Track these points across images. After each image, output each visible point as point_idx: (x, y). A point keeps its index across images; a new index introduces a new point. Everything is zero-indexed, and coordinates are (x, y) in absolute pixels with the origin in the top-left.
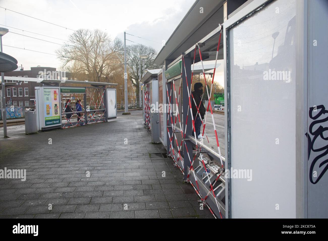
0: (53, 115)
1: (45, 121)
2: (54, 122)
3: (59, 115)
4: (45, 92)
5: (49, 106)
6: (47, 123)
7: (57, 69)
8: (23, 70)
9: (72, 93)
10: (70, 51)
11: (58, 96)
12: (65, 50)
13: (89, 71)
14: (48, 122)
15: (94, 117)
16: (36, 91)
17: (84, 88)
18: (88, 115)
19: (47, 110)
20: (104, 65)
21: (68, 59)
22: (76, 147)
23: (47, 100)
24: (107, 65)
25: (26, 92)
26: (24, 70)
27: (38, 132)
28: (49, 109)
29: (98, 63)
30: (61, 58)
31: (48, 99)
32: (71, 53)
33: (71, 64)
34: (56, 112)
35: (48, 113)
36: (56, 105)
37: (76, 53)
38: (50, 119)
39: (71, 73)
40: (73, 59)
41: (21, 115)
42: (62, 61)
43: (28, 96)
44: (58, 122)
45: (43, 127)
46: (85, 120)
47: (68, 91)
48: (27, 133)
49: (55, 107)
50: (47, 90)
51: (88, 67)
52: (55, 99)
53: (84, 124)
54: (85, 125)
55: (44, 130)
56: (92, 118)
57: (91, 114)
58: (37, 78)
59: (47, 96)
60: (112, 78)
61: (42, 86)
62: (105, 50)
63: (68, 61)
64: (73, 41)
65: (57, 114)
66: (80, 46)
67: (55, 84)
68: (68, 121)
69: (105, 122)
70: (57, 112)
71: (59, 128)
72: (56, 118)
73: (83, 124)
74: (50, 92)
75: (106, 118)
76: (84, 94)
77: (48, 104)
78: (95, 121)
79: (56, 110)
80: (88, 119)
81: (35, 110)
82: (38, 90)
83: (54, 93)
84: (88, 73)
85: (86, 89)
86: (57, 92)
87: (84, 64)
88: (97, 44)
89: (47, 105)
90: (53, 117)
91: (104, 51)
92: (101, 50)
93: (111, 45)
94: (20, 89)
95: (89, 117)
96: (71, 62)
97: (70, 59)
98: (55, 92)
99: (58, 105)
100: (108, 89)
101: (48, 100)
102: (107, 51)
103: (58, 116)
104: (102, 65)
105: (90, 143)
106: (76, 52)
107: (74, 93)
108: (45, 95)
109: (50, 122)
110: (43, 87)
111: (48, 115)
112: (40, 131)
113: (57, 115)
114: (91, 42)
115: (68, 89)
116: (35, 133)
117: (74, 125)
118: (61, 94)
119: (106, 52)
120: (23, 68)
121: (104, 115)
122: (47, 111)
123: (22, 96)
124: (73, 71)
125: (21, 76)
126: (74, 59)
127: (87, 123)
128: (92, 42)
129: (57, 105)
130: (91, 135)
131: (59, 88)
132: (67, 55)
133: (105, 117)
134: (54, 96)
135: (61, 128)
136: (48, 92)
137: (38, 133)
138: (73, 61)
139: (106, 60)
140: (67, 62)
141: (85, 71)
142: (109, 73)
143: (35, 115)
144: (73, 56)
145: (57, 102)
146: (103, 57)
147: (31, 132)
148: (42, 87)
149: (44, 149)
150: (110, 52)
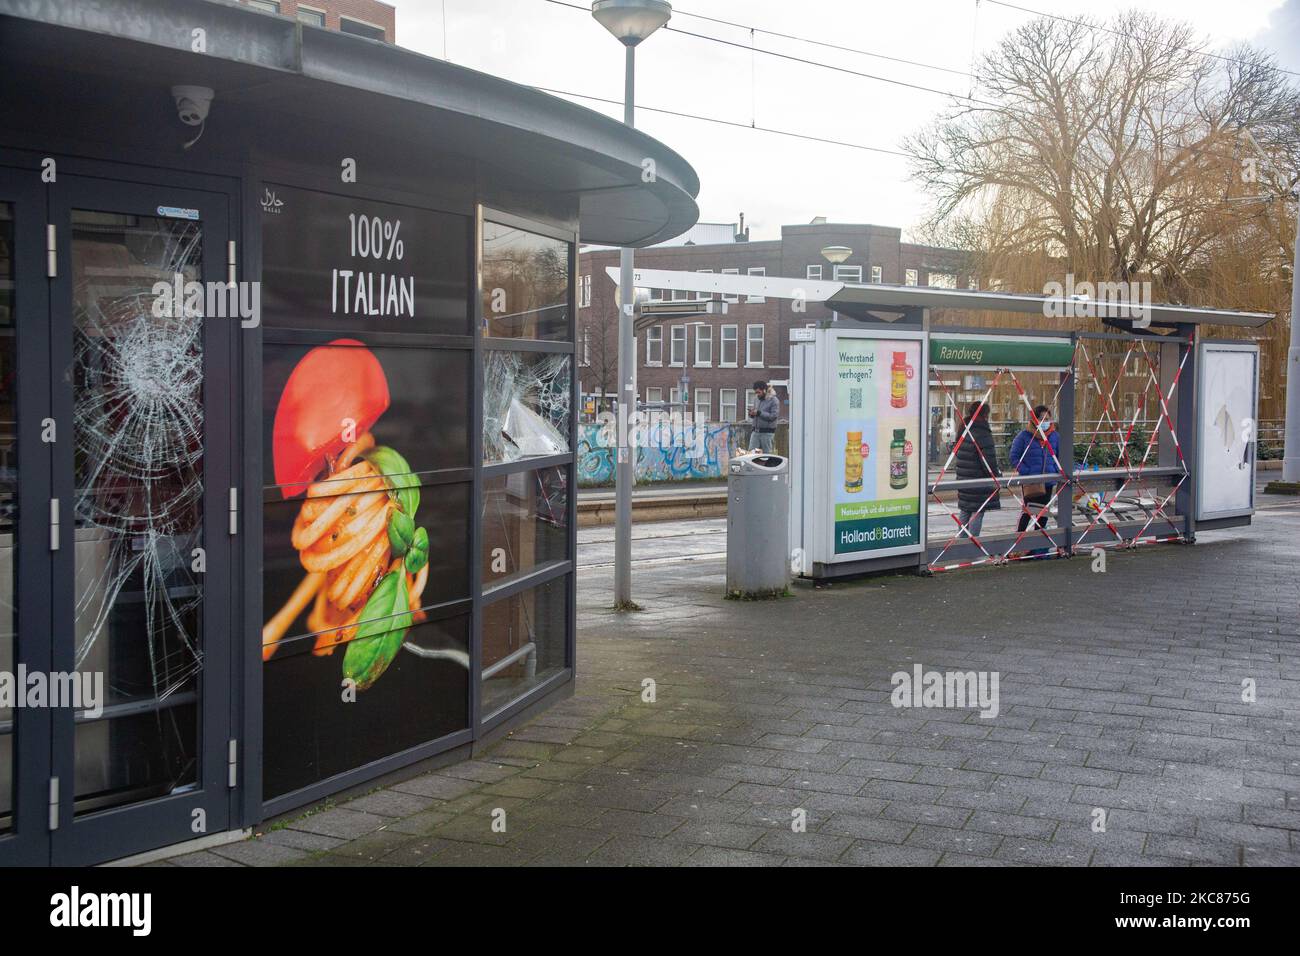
0: (879, 496)
1: (837, 524)
2: (886, 533)
3: (911, 491)
4: (843, 357)
5: (863, 442)
6: (846, 538)
7: (902, 233)
8: (747, 239)
9: (994, 368)
10: (976, 138)
11: (912, 385)
12: (955, 137)
13: (1071, 240)
14: (851, 531)
15: (1112, 510)
16: (796, 353)
17: (1067, 341)
18: (1079, 497)
19: (848, 466)
20: (1160, 206)
21: (961, 181)
22: (1027, 752)
23: (852, 405)
24: (1178, 208)
25: (756, 346)
26: (751, 239)
27: (795, 584)
28: (858, 459)
29: (1129, 198)
30: (926, 174)
31: (856, 400)
32: (982, 150)
33: (978, 207)
34: (898, 477)
35: (855, 480)
36: (899, 435)
37: (1009, 147)
38: (863, 513)
39: (979, 253)
40: (989, 179)
41: (719, 464)
42: (932, 190)
43: (760, 364)
44: (904, 531)
45: (824, 562)
46: (1062, 530)
47: (974, 353)
48: (737, 593)
49: (893, 447)
50: (856, 349)
51: (1067, 218)
52: (898, 403)
53: (1053, 552)
54: (1059, 556)
55: (824, 575)
56: (1102, 515)
57: (1096, 495)
58: (805, 277)
59: (853, 383)
60: (1201, 277)
61: (826, 325)
62: (1177, 122)
63: (963, 191)
64: (996, 85)
65: (904, 486)
66: (1031, 108)
67: (901, 315)
68: (960, 528)
69: (1178, 543)
70: (905, 475)
71: (909, 569)
72: (894, 510)
73: (1046, 550)
74: (871, 359)
75: (1187, 521)
76: (1063, 375)
77: (854, 430)
78: (1116, 539)
79: (898, 467)
80: (1079, 522)
81: (785, 459)
82: (809, 347)
83: (894, 368)
84: (1065, 254)
85: (1073, 343)
86: (908, 361)
87: (1048, 204)
88: (1127, 92)
89: (849, 434)
90: (877, 504)
91: (1165, 132)
92: (1152, 125)
93: (1211, 94)
94: (730, 333)
95: (1082, 510)
96: (978, 194)
97: (977, 180)
98: (899, 362)
99: (911, 436)
100: (1206, 346)
101: (859, 405)
102: (1184, 126)
103: (907, 501)
104: (1152, 205)
105: (1122, 720)
106: (1011, 141)
107: (1003, 368)
108: (843, 375)
109: (864, 531)
110: (833, 333)
111: (854, 489)
112: (801, 581)
113: (900, 494)
114: (1092, 83)
115: (971, 346)
116: (776, 591)
117: (992, 556)
118: (931, 371)
119: (1180, 131)
120: (747, 229)
121: (1173, 500)
122: (850, 470)
123: (734, 365)
124: (986, 243)
125: (737, 270)
126: (997, 181)
127: (1067, 548)
128: (1101, 84)
129: (906, 438)
130: (1114, 644)
131: (923, 335)
132: (959, 158)
133: (1177, 513)
134: (893, 381)
135: (922, 568)
136: (860, 359)
137: (792, 590)
138: (992, 191)
139: (1172, 180)
140: (959, 197)
141: (1053, 242)
142: (1185, 251)
143: (783, 489)
144: (994, 163)
145: (907, 419)
146: (1157, 164)
147: (754, 588)
148: (827, 330)
149: (819, 744)
150: (1200, 133)
